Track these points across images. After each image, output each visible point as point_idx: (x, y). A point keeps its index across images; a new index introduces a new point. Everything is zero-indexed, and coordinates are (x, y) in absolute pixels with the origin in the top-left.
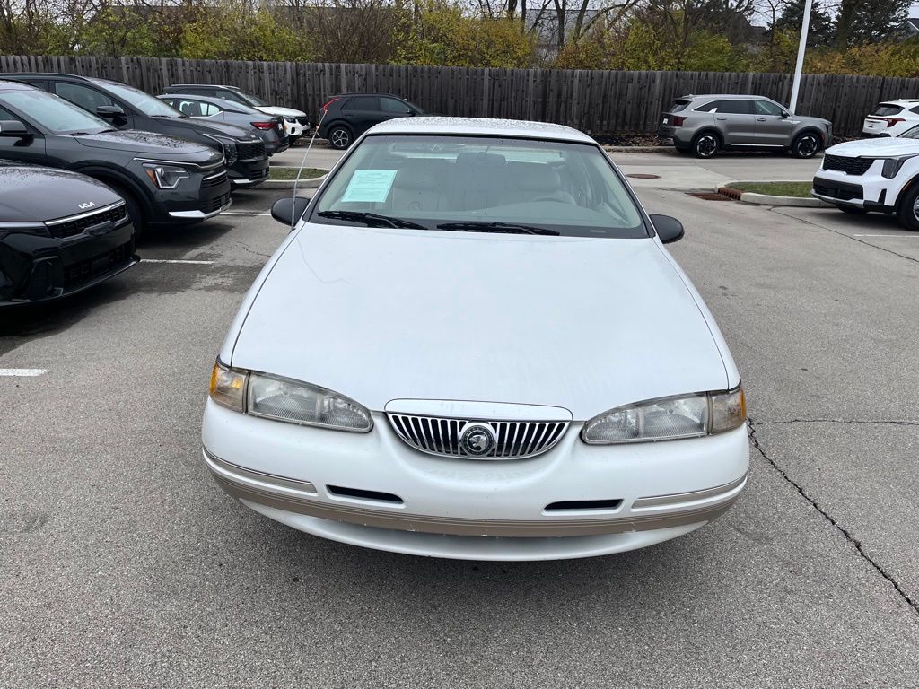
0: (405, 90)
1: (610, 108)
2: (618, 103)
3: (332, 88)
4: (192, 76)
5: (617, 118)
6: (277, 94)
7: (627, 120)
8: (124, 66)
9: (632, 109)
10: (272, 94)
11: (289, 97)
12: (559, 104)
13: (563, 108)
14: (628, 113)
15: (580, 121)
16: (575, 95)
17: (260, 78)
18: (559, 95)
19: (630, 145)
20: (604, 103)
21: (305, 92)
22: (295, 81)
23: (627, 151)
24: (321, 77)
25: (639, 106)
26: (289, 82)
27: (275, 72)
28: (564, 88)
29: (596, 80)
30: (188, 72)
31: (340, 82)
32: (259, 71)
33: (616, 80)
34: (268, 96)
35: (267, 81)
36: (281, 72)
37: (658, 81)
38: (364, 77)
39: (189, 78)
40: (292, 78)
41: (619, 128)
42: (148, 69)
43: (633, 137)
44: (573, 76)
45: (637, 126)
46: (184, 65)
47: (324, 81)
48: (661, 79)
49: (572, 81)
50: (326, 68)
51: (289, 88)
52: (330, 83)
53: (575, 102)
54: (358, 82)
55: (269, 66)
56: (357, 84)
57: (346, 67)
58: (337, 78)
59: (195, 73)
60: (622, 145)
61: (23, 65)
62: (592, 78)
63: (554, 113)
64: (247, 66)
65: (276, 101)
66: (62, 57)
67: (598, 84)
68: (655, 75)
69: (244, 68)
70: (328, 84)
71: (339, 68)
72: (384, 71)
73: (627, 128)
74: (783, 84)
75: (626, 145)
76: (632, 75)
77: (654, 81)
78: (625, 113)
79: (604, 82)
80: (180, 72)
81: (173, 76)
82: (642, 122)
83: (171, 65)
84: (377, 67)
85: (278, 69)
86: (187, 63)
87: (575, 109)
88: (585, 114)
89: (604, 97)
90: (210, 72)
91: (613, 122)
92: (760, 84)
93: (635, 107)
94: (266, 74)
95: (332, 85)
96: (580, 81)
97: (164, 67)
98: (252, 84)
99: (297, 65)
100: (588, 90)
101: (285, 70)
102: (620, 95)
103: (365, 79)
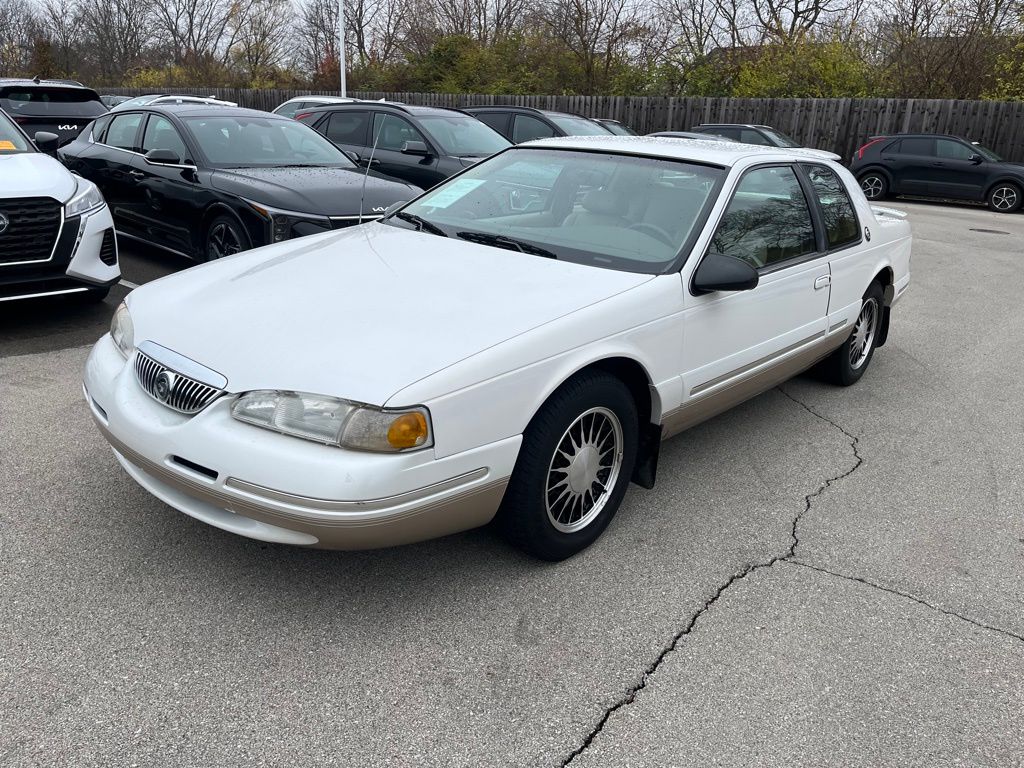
0: (990, 131)
3: (890, 128)
4: (734, 116)
6: (821, 134)
8: (671, 106)
10: (815, 135)
11: (835, 140)
17: (806, 117)
21: (856, 134)
22: (847, 121)
24: (880, 115)
26: (839, 120)
27: (825, 109)
30: (730, 112)
31: (903, 121)
32: (807, 108)
34: (810, 137)
35: (813, 121)
36: (832, 108)
38: (936, 114)
39: (730, 118)
40: (843, 116)
42: (693, 110)
46: (728, 104)
47: (882, 121)
50: (888, 106)
51: (837, 128)
52: (889, 122)
54: (926, 121)
55: (819, 105)
56: (924, 123)
57: (914, 103)
58: (900, 116)
59: (737, 112)
61: (585, 104)
64: (794, 104)
65: (818, 142)
66: (618, 98)
69: (790, 106)
70: (887, 122)
71: (904, 104)
72: (965, 108)
80: (723, 112)
81: (715, 117)
83: (715, 104)
84: (956, 104)
85: (828, 106)
86: (731, 103)
90: (753, 111)
94: (813, 112)
95: (891, 125)
97: (708, 107)
98: (795, 124)
99: (853, 101)
101: (837, 107)
103: (937, 118)
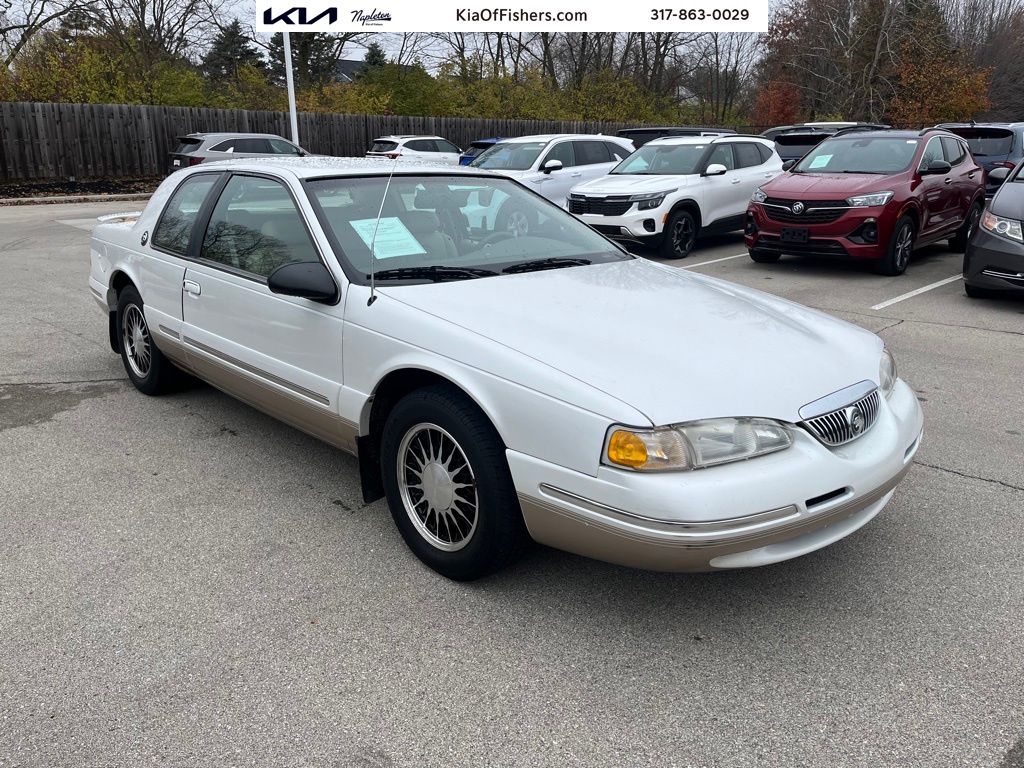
1: (92, 148)
2: (101, 143)
5: (105, 159)
7: (119, 163)
9: (121, 150)
12: (22, 146)
13: (28, 149)
14: (117, 154)
15: (57, 165)
16: (42, 134)
18: (19, 135)
19: (133, 192)
20: (83, 143)
23: (134, 199)
25: (128, 146)
28: (25, 125)
29: (65, 116)
33: (93, 116)
37: (145, 117)
41: (111, 173)
43: (133, 182)
44: (33, 111)
45: (132, 169)
48: (148, 115)
49: (34, 117)
53: (43, 142)
60: (124, 192)
62: (60, 113)
63: (17, 158)
67: (69, 120)
68: (139, 109)
73: (120, 172)
74: (279, 123)
75: (129, 192)
76: (111, 109)
77: (140, 117)
78: (112, 154)
79: (77, 119)
82: (137, 164)
87: (45, 150)
88: (60, 158)
89: (81, 136)
91: (100, 165)
92: (257, 122)
93: (124, 146)
96: (44, 116)
100: (58, 127)
102: (101, 133)
